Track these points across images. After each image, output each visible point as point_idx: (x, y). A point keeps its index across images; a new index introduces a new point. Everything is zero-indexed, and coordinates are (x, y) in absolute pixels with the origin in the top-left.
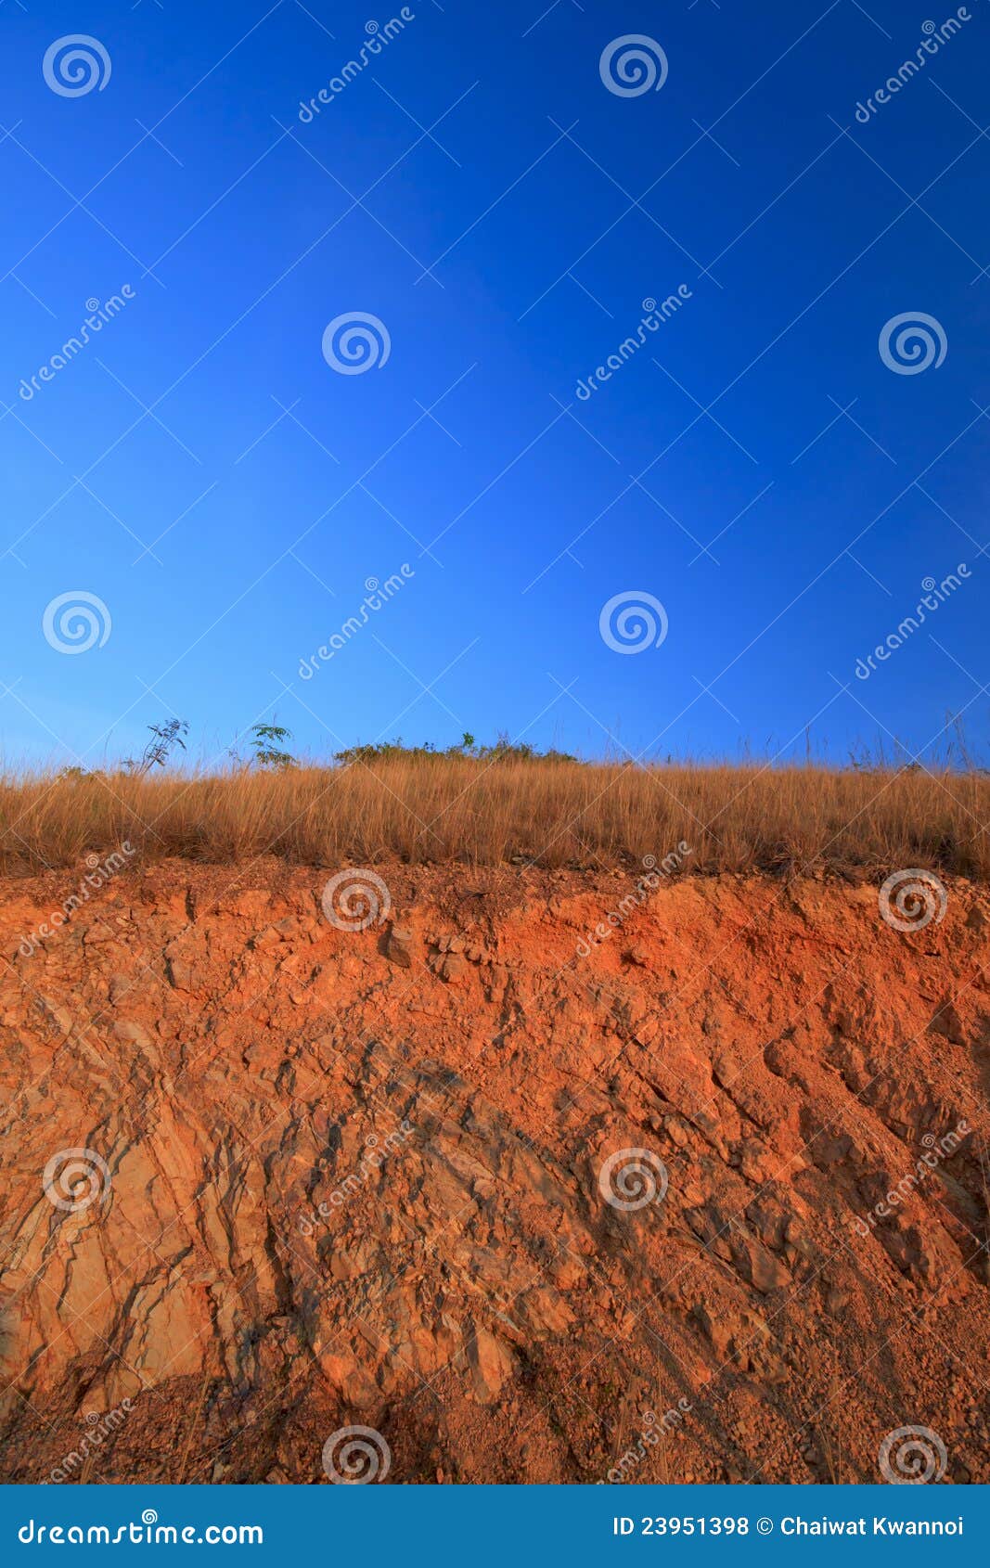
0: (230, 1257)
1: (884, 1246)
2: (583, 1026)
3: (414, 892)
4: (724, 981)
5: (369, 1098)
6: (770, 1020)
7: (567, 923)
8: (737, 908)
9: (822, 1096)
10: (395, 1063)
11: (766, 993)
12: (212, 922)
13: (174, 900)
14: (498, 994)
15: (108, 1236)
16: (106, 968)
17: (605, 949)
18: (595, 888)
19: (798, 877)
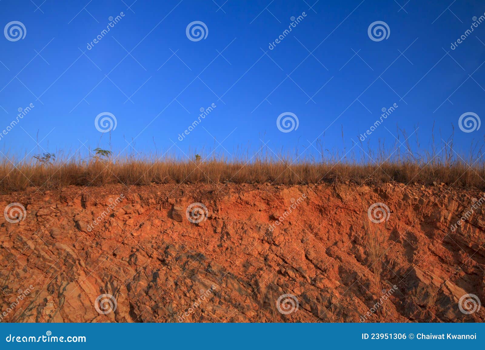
0: (116, 316)
1: (367, 306)
2: (254, 238)
3: (183, 192)
4: (310, 226)
5: (169, 263)
6: (328, 240)
7: (247, 203)
8: (315, 197)
9: (347, 262)
10: (178, 251)
11: (327, 230)
12: (93, 208)
13: (75, 200)
14: (219, 230)
15: (64, 311)
16: (48, 226)
17: (263, 214)
18: (258, 189)
19: (339, 184)
